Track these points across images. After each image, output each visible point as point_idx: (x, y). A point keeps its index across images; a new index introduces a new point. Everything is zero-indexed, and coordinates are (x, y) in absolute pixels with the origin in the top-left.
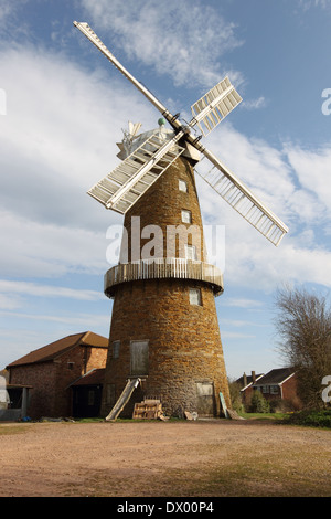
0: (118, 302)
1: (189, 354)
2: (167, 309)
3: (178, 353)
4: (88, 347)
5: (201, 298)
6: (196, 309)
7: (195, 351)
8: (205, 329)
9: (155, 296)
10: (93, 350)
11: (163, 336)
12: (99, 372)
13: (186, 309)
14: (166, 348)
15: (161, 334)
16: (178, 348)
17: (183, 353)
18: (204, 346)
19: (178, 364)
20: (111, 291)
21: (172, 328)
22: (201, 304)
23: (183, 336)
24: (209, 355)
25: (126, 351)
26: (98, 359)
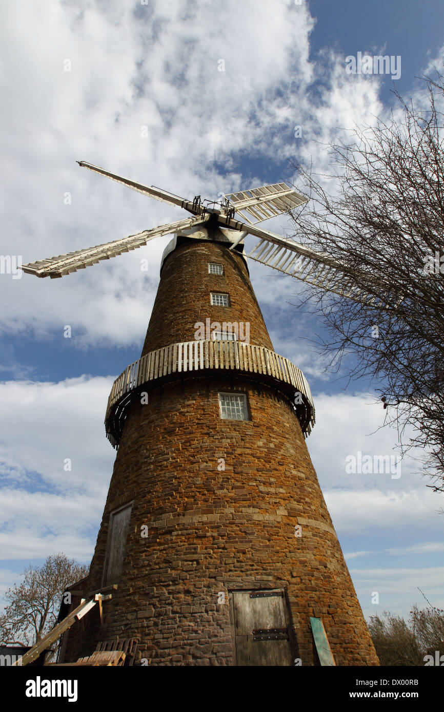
1: (215, 517)
2: (171, 432)
3: (186, 520)
5: (248, 409)
6: (236, 426)
7: (229, 510)
8: (258, 463)
11: (158, 488)
13: (211, 427)
14: (161, 511)
15: (154, 484)
16: (186, 509)
17: (196, 519)
18: (254, 499)
19: (184, 545)
21: (176, 466)
22: (250, 418)
23: (199, 481)
24: (269, 518)
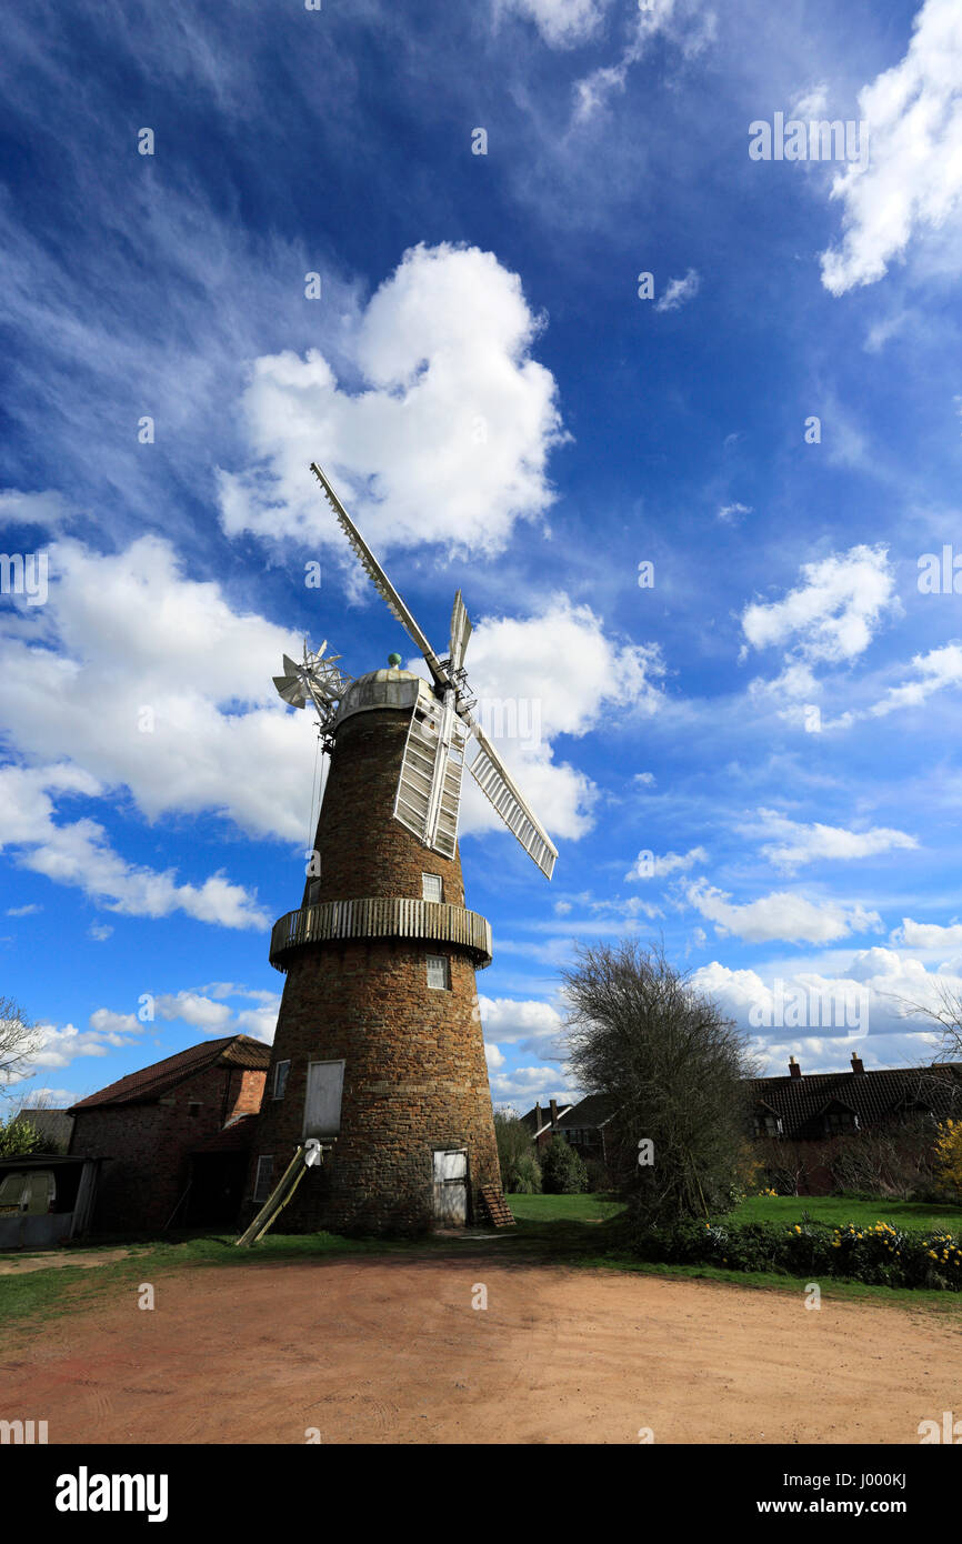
0: (294, 981)
1: (422, 1089)
2: (383, 996)
3: (400, 1089)
4: (234, 1070)
5: (448, 976)
6: (439, 995)
7: (433, 1083)
8: (454, 1038)
9: (362, 971)
10: (246, 1073)
11: (373, 1054)
12: (250, 1118)
13: (420, 997)
14: (376, 1078)
15: (368, 1048)
16: (399, 1078)
17: (409, 1089)
18: (451, 1072)
19: (399, 1111)
20: (281, 958)
21: (390, 1035)
22: (449, 987)
23: (411, 1053)
24: (460, 1090)
25: (298, 1084)
26: (252, 1093)
